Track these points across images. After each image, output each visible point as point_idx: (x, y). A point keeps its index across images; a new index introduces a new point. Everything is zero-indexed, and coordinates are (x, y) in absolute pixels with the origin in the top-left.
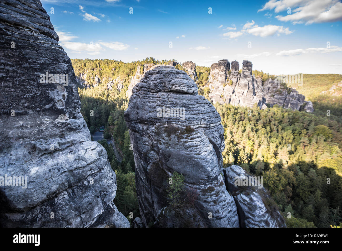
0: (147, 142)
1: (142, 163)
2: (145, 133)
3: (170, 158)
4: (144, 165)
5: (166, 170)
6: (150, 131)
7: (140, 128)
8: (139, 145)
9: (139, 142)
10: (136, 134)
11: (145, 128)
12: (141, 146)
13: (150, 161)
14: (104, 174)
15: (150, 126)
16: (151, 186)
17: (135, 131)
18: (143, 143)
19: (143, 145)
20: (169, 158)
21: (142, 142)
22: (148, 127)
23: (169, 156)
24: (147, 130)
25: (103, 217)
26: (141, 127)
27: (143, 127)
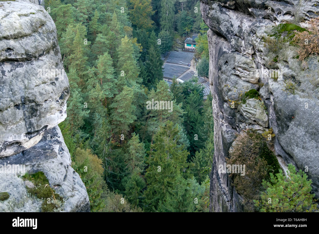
0: (245, 69)
1: (224, 128)
2: (243, 42)
3: (292, 124)
4: (226, 136)
5: (279, 160)
6: (257, 37)
7: (232, 26)
8: (224, 77)
9: (224, 68)
10: (220, 44)
11: (247, 25)
12: (226, 80)
13: (242, 126)
14: (36, 68)
15: (260, 22)
16: (232, 197)
17: (219, 34)
18: (233, 72)
19: (233, 77)
20: (288, 123)
21: (230, 69)
22: (253, 25)
23: (291, 118)
24: (249, 35)
25: (30, 157)
26: (236, 23)
27: (242, 22)
